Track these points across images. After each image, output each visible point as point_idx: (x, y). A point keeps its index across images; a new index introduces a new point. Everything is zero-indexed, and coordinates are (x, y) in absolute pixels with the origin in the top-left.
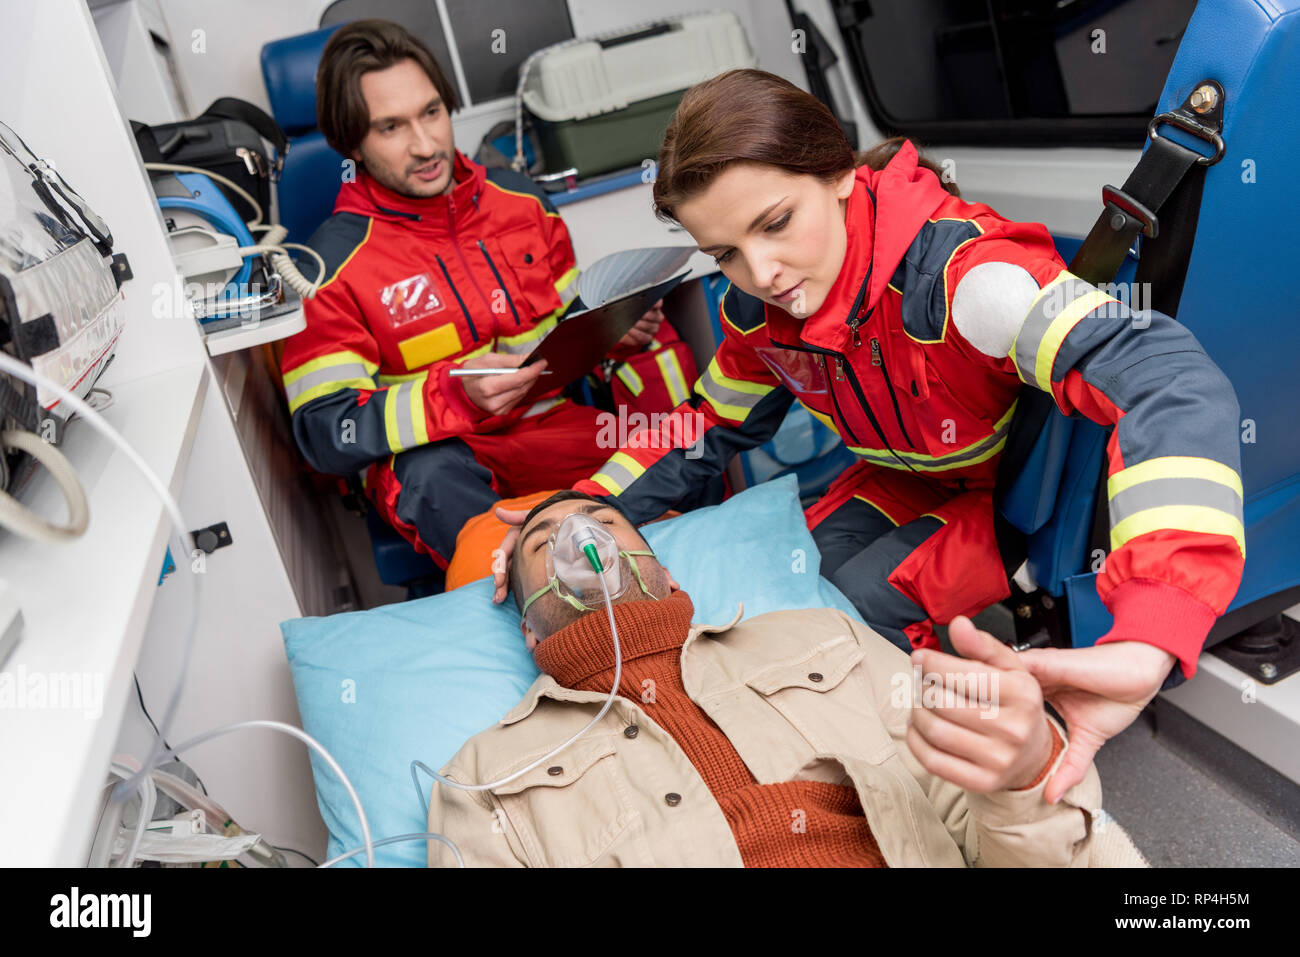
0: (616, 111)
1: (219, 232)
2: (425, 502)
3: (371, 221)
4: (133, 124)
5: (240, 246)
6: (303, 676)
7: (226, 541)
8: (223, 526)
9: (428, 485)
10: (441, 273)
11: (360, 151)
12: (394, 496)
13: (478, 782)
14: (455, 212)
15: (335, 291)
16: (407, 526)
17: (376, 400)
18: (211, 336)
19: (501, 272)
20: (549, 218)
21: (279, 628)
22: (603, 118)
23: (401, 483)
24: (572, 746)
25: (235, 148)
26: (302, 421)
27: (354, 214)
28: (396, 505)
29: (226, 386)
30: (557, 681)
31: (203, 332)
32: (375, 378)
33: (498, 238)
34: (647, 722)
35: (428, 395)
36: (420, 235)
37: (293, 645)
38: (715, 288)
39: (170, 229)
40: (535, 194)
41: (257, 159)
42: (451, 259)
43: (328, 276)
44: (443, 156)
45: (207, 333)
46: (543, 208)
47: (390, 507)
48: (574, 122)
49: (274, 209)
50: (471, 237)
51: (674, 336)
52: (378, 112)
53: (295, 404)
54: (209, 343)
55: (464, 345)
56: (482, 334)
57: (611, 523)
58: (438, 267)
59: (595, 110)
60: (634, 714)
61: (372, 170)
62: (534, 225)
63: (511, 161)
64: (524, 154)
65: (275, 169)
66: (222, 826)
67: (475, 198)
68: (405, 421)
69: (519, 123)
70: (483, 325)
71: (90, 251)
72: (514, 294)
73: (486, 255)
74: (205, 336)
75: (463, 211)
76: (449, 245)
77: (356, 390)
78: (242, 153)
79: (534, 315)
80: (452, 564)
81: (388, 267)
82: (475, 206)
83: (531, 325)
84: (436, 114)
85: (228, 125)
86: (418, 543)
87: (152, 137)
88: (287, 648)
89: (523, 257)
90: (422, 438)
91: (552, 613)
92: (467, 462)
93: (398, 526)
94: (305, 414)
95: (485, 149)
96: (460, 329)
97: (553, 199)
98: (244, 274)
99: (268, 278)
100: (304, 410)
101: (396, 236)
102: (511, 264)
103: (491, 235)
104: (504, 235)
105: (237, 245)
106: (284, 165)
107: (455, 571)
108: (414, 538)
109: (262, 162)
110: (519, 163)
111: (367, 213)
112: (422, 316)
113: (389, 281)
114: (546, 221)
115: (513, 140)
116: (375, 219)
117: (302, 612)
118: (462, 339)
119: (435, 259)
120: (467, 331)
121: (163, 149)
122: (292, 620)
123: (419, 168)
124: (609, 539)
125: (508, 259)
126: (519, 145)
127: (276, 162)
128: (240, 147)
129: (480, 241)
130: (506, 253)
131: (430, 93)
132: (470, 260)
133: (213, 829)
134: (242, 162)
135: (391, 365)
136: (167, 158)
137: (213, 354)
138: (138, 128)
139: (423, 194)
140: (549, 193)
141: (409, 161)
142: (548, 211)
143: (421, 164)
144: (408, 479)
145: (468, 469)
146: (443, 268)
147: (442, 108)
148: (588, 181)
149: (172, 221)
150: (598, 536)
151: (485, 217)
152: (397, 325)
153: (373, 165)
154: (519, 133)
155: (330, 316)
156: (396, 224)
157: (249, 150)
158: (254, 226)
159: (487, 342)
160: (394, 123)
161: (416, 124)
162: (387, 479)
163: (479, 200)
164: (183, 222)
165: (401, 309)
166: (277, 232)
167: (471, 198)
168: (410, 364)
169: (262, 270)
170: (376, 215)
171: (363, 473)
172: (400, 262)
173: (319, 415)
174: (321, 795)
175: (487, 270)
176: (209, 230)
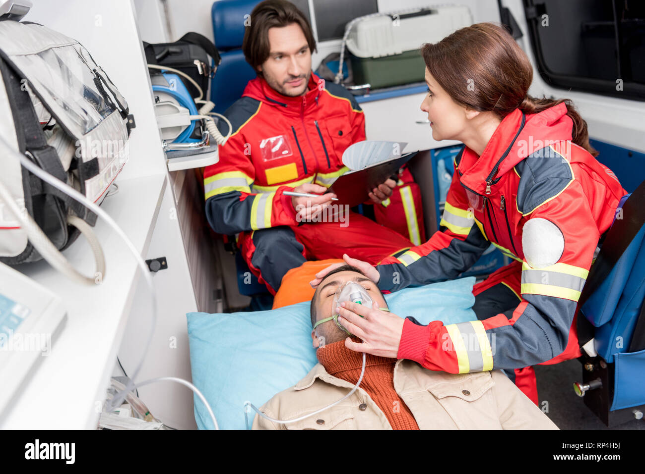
0: (395, 55)
1: (181, 106)
2: (267, 259)
3: (261, 103)
4: (144, 43)
5: (190, 114)
6: (195, 344)
7: (165, 267)
8: (164, 259)
9: (270, 250)
10: (293, 136)
11: (262, 67)
12: (251, 253)
13: (279, 419)
14: (306, 105)
15: (237, 139)
16: (256, 269)
17: (250, 199)
18: (171, 160)
19: (325, 139)
20: (354, 112)
21: (185, 316)
22: (388, 58)
23: (256, 246)
24: (331, 409)
25: (193, 60)
26: (210, 204)
27: (252, 98)
28: (251, 258)
29: (174, 187)
30: (326, 369)
31: (167, 158)
32: (251, 186)
33: (326, 121)
34: (372, 404)
35: (275, 202)
36: (285, 115)
37: (192, 326)
38: (438, 156)
39: (156, 102)
40: (348, 98)
41: (204, 67)
42: (299, 129)
43: (234, 131)
44: (304, 76)
45: (168, 158)
46: (351, 107)
47: (249, 258)
48: (372, 59)
49: (209, 92)
50: (311, 118)
51: (410, 179)
52: (275, 48)
53: (208, 195)
54: (169, 165)
55: (299, 176)
56: (310, 171)
57: (369, 290)
58: (292, 132)
59: (384, 54)
60: (365, 398)
61: (266, 77)
62: (346, 115)
63: (336, 75)
64: (343, 73)
65: (212, 71)
66: (144, 414)
67: (316, 98)
68: (261, 214)
69: (342, 56)
70: (311, 166)
71: (117, 116)
72: (330, 151)
73: (318, 129)
74: (167, 160)
75: (309, 104)
76: (299, 121)
77: (240, 192)
78: (197, 63)
79: (339, 164)
80: (278, 293)
81: (266, 129)
82: (316, 102)
83: (337, 169)
84: (304, 53)
85: (191, 47)
86: (261, 279)
87: (153, 50)
88: (188, 327)
89: (338, 132)
90: (268, 225)
91: (330, 332)
92: (291, 240)
93: (251, 268)
94: (212, 201)
95: (322, 67)
96: (298, 166)
97: (357, 99)
98: (190, 129)
99: (203, 133)
100: (212, 199)
101: (272, 114)
102: (331, 135)
103: (322, 118)
104: (329, 119)
105: (189, 113)
106: (217, 69)
107: (279, 298)
108: (259, 276)
109: (206, 68)
110: (339, 77)
111: (260, 99)
112: (280, 157)
113: (266, 137)
114: (352, 113)
115: (338, 64)
116: (263, 103)
117: (198, 309)
118: (298, 172)
119: (291, 128)
120: (302, 168)
121: (157, 57)
122: (193, 313)
123: (290, 81)
124: (369, 300)
125: (330, 132)
126: (341, 67)
127: (212, 68)
128: (196, 59)
129: (316, 121)
130: (329, 129)
131: (304, 42)
132: (309, 131)
133: (140, 416)
134: (196, 67)
135: (260, 180)
136: (159, 62)
137: (170, 170)
138: (147, 45)
139: (290, 94)
140: (354, 95)
141: (286, 77)
142: (354, 108)
143: (292, 79)
144: (260, 246)
145: (292, 243)
146: (294, 133)
147: (308, 50)
148: (375, 91)
149: (158, 97)
150: (364, 298)
151: (319, 108)
152: (266, 160)
153: (267, 75)
154: (342, 61)
155: (233, 152)
156: (274, 107)
157: (201, 61)
158: (198, 100)
159: (311, 175)
160: (282, 55)
161: (293, 57)
162: (249, 242)
163: (318, 100)
164: (163, 98)
165: (269, 152)
166: (209, 105)
167: (315, 98)
168: (270, 182)
169: (200, 128)
170: (264, 101)
171: (237, 235)
172: (273, 127)
173: (219, 203)
174: (196, 409)
175: (318, 137)
176: (176, 104)
